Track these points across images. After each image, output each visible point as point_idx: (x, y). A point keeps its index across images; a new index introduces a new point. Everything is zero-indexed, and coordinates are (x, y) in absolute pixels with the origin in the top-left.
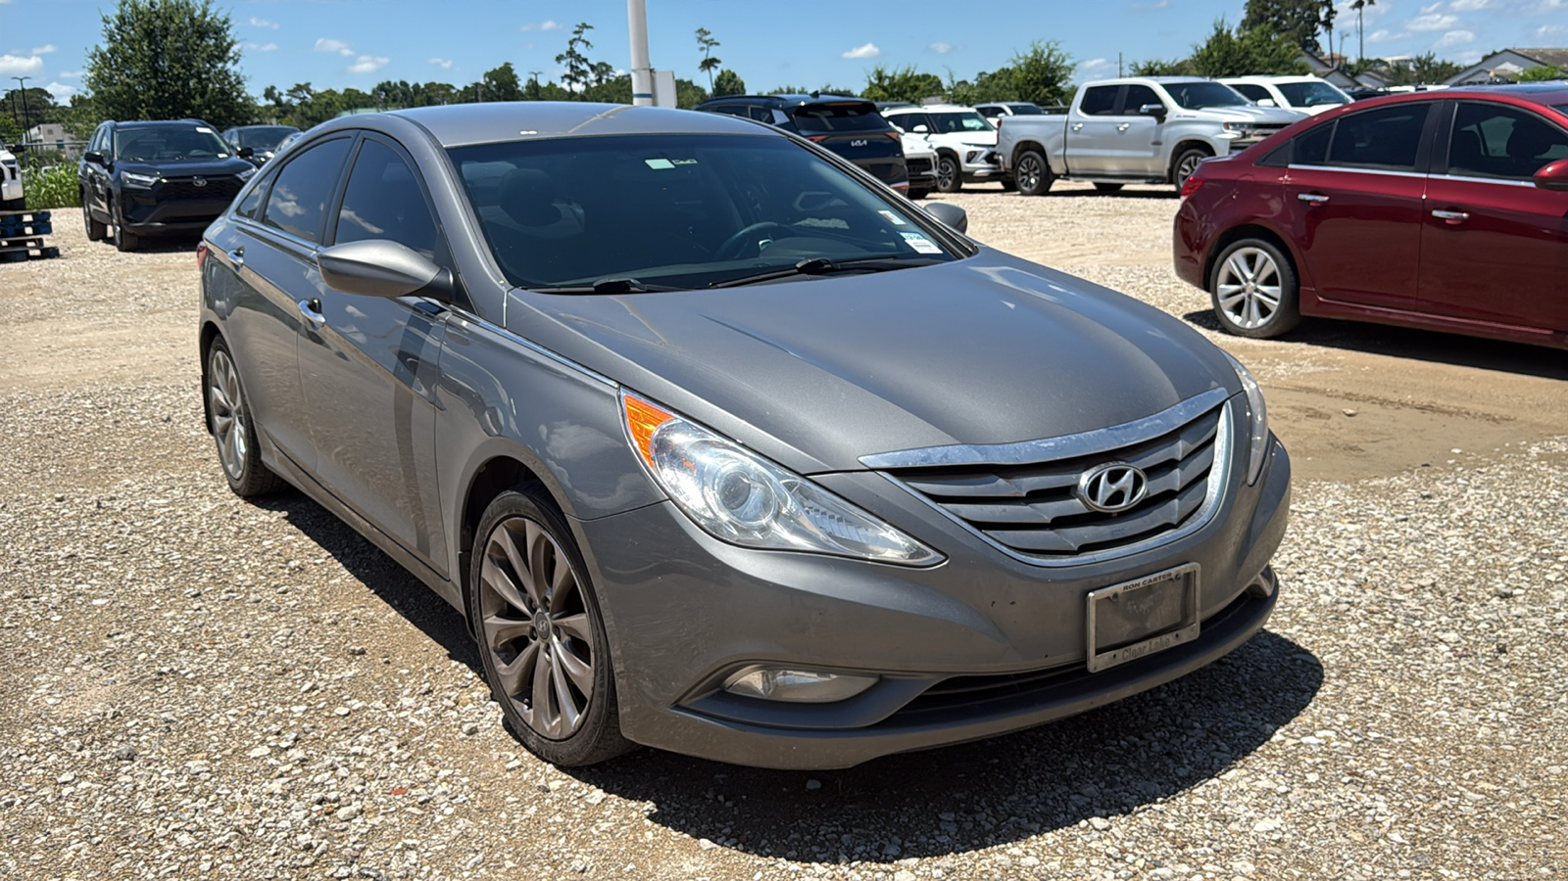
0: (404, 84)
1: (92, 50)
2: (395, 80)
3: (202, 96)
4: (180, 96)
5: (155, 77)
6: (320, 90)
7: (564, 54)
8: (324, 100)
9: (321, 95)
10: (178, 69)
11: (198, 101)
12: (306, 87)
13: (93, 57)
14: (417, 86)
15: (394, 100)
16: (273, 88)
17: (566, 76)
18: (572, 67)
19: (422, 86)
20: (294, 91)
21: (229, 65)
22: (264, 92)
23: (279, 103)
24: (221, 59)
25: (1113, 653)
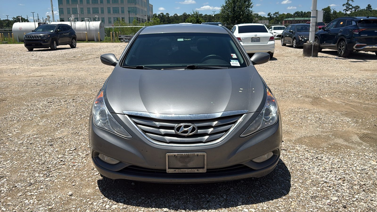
0: (302, 12)
1: (222, 5)
2: (300, 11)
3: (242, 16)
4: (238, 16)
5: (233, 12)
6: (281, 14)
7: (345, 4)
8: (281, 16)
9: (281, 15)
10: (238, 10)
11: (242, 17)
12: (278, 13)
13: (222, 7)
14: (305, 12)
15: (299, 16)
16: (270, 13)
17: (345, 10)
18: (347, 7)
19: (306, 12)
20: (275, 14)
21: (250, 9)
22: (267, 14)
23: (271, 17)
24: (248, 7)
25: (174, 170)
